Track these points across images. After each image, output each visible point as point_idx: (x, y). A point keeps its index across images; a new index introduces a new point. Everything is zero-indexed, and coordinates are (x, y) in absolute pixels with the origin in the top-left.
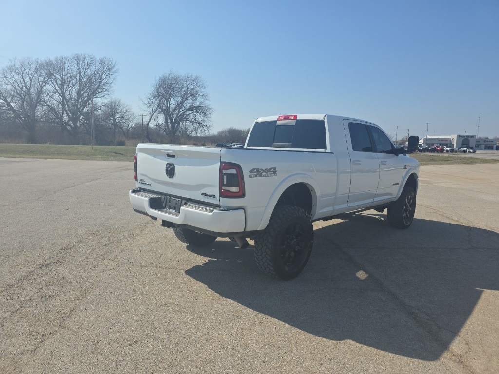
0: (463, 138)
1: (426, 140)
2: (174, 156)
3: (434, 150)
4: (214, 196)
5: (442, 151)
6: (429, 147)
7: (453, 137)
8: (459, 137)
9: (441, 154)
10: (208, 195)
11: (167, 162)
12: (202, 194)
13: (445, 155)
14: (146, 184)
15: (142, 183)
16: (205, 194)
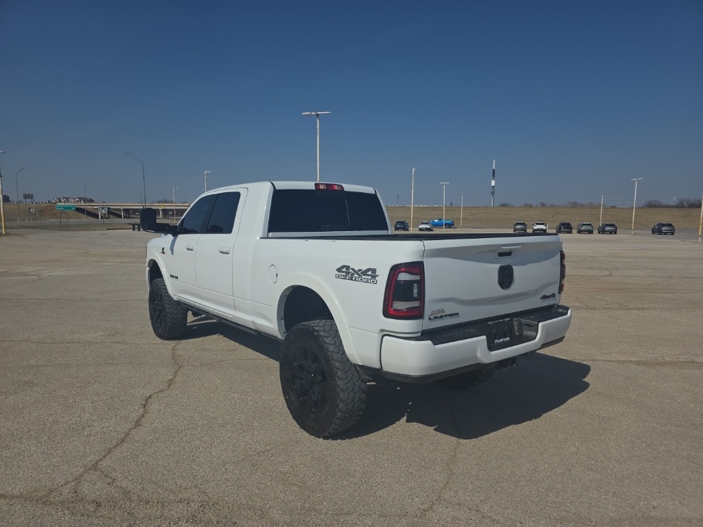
4: (553, 296)
10: (547, 297)
12: (542, 298)
14: (446, 316)
15: (437, 317)
16: (545, 297)
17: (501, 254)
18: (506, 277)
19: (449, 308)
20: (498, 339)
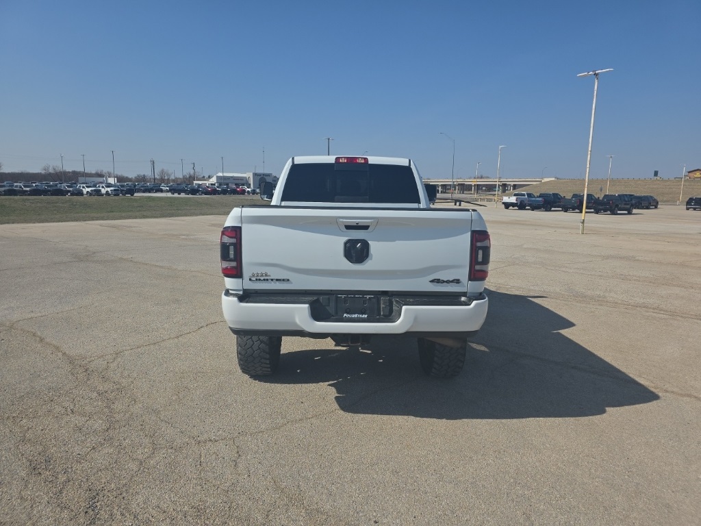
0: (260, 177)
1: (218, 178)
2: (366, 227)
3: (234, 192)
4: (458, 281)
5: (243, 192)
6: (228, 187)
7: (249, 175)
8: (255, 175)
9: (241, 197)
10: (444, 282)
11: (345, 239)
12: (432, 281)
13: (246, 197)
14: (272, 280)
15: (260, 280)
16: (438, 281)
17: (348, 227)
18: (357, 252)
19: (274, 273)
20: (348, 313)
